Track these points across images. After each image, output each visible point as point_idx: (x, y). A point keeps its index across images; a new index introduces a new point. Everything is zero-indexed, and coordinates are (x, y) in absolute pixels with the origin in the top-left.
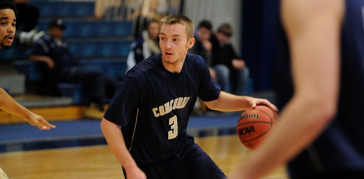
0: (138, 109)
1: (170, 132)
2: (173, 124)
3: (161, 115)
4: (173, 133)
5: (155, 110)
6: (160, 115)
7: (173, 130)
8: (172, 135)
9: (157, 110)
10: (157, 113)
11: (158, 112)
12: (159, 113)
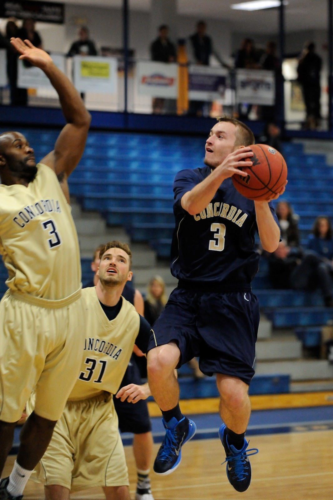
2: (218, 232)
4: (217, 244)
6: (201, 219)
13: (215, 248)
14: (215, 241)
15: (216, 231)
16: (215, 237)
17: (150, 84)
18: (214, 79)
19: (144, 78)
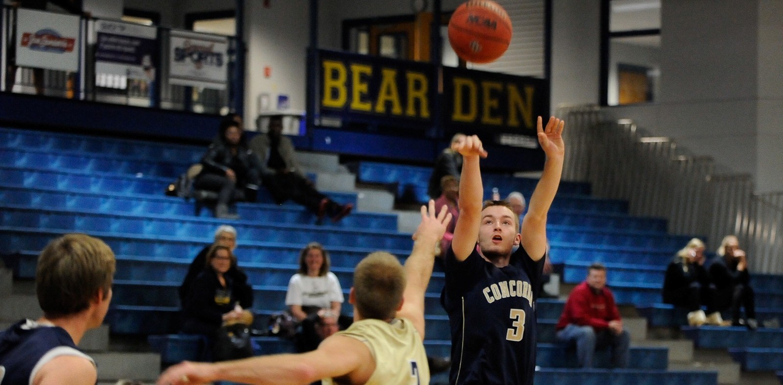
0: (463, 298)
1: (510, 331)
2: (517, 320)
3: (497, 299)
4: (515, 333)
5: (486, 291)
6: (495, 300)
7: (515, 328)
8: (514, 336)
9: (490, 291)
10: (490, 296)
11: (491, 294)
12: (492, 297)
13: (513, 337)
14: (513, 330)
15: (515, 318)
16: (513, 326)
17: (34, 46)
18: (136, 43)
19: (26, 35)
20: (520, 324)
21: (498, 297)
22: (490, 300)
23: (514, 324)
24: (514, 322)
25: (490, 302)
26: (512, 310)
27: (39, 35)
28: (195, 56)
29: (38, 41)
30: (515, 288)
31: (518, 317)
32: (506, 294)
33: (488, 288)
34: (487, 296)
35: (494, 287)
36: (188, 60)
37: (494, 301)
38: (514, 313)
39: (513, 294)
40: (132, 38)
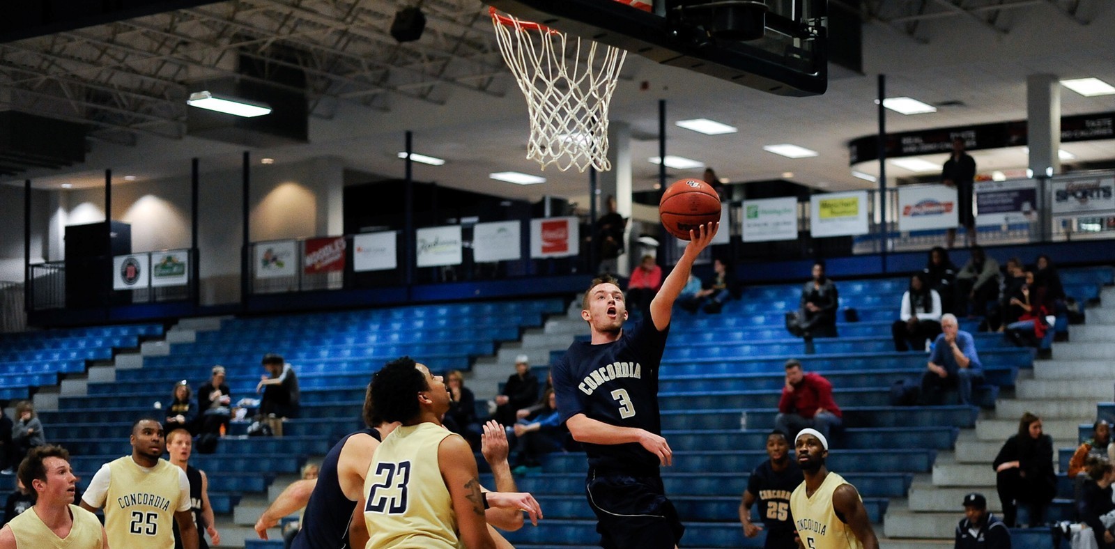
1: (622, 411)
2: (621, 398)
3: (595, 389)
4: (627, 410)
5: (581, 386)
7: (625, 406)
8: (627, 412)
9: (585, 385)
10: (587, 389)
11: (587, 387)
12: (590, 389)
13: (628, 414)
14: (624, 408)
15: (619, 398)
16: (622, 405)
17: (915, 214)
18: (1015, 194)
19: (907, 208)
20: (626, 400)
21: (595, 387)
22: (589, 392)
23: (622, 403)
24: (620, 402)
25: (590, 394)
26: (612, 392)
27: (918, 206)
28: (1079, 194)
29: (917, 210)
30: (606, 374)
31: (621, 396)
32: (600, 381)
33: (582, 383)
34: (585, 390)
35: (587, 380)
36: (1071, 199)
37: (592, 391)
38: (615, 394)
39: (607, 379)
40: (1009, 192)
